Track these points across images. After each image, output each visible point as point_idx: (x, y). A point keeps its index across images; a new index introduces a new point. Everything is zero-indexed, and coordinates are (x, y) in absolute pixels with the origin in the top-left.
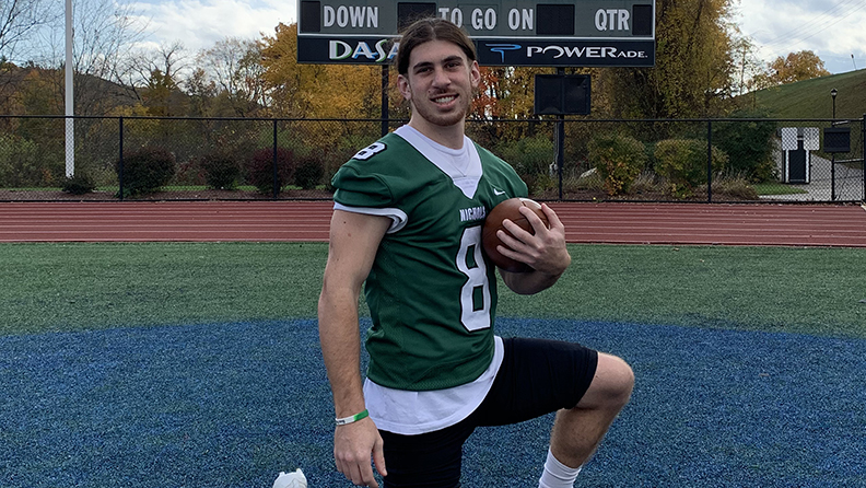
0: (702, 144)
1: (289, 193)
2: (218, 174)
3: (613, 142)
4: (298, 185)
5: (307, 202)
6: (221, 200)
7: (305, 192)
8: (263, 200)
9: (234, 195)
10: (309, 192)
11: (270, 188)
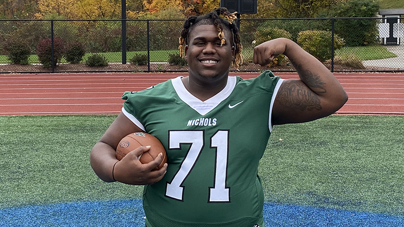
0: (328, 34)
1: (62, 67)
2: (16, 55)
3: (270, 33)
4: (68, 61)
5: (73, 73)
6: (18, 73)
7: (72, 66)
8: (45, 72)
9: (27, 69)
10: (76, 65)
11: (50, 64)
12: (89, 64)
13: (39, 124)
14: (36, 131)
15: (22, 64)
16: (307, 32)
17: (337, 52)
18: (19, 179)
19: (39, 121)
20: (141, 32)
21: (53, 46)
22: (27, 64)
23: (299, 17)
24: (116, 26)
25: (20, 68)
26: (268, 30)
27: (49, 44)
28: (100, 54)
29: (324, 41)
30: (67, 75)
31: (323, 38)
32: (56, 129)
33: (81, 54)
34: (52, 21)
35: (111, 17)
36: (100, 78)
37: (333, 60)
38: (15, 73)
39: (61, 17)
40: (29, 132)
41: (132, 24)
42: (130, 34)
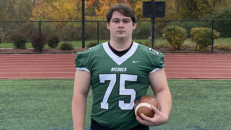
0: (209, 30)
1: (46, 50)
2: (18, 42)
5: (53, 54)
6: (19, 53)
7: (52, 49)
8: (36, 53)
9: (25, 51)
10: (54, 49)
11: (38, 48)
12: (62, 48)
13: (32, 84)
14: (30, 88)
15: (22, 48)
16: (196, 29)
17: (215, 41)
18: (20, 117)
19: (32, 83)
20: (94, 29)
21: (40, 37)
22: (25, 48)
23: (192, 19)
24: (79, 25)
25: (20, 51)
26: (172, 27)
27: (38, 36)
28: (69, 42)
29: (207, 34)
30: (49, 55)
31: (206, 32)
32: (42, 87)
33: (57, 42)
34: (40, 22)
35: (76, 19)
36: (69, 57)
37: (212, 45)
38: (18, 53)
39: (45, 20)
40: (26, 89)
41: (89, 24)
42: (87, 30)
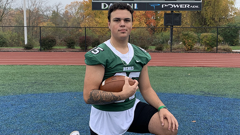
0: (215, 35)
2: (69, 44)
6: (70, 51)
8: (82, 52)
11: (84, 48)
15: (72, 48)
16: (205, 34)
26: (186, 33)
27: (84, 39)
29: (213, 38)
31: (213, 37)
37: (217, 47)
